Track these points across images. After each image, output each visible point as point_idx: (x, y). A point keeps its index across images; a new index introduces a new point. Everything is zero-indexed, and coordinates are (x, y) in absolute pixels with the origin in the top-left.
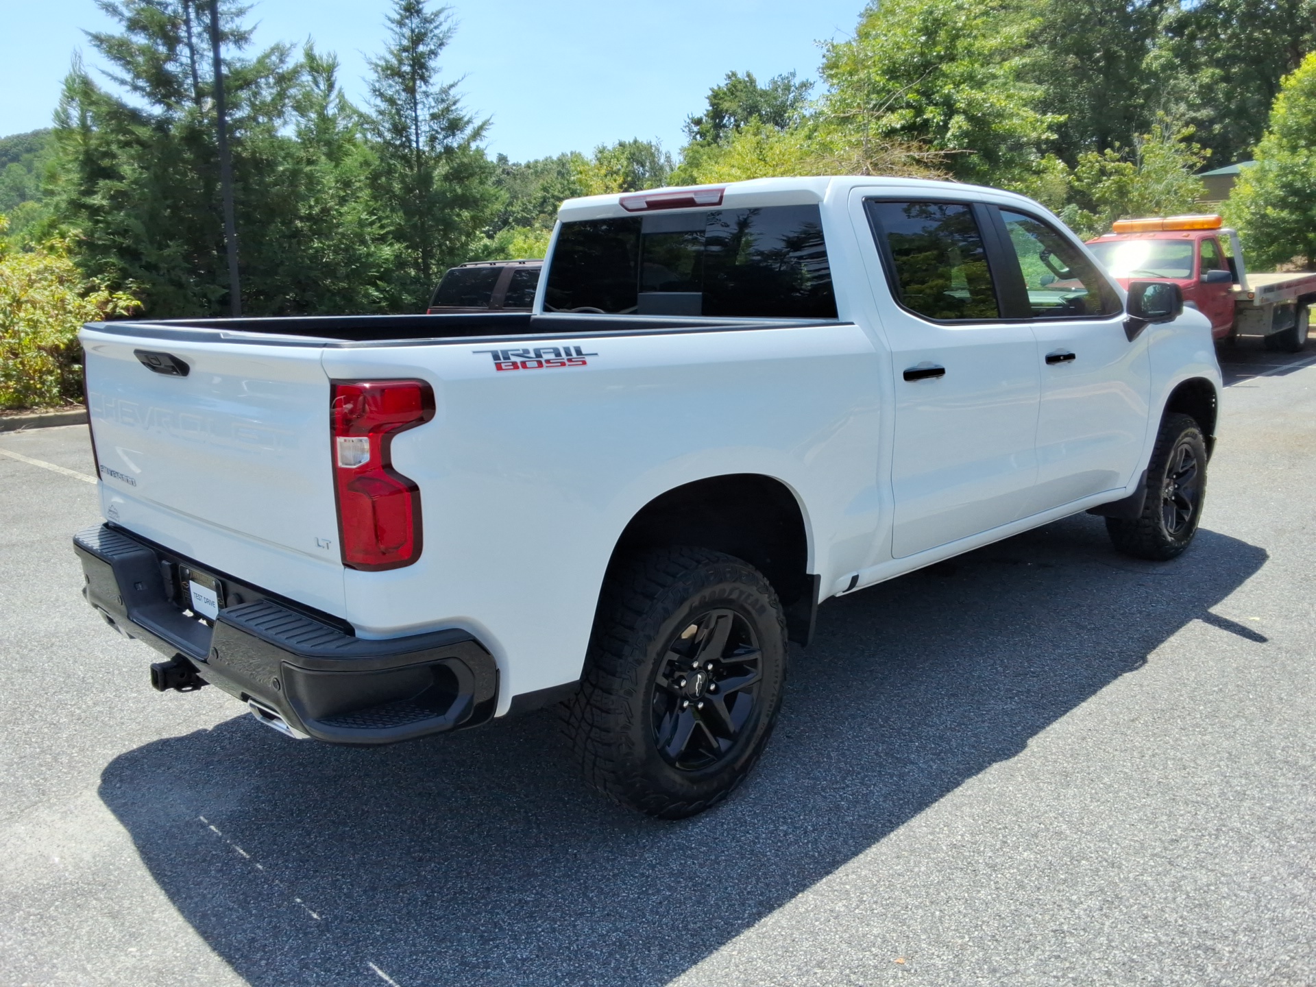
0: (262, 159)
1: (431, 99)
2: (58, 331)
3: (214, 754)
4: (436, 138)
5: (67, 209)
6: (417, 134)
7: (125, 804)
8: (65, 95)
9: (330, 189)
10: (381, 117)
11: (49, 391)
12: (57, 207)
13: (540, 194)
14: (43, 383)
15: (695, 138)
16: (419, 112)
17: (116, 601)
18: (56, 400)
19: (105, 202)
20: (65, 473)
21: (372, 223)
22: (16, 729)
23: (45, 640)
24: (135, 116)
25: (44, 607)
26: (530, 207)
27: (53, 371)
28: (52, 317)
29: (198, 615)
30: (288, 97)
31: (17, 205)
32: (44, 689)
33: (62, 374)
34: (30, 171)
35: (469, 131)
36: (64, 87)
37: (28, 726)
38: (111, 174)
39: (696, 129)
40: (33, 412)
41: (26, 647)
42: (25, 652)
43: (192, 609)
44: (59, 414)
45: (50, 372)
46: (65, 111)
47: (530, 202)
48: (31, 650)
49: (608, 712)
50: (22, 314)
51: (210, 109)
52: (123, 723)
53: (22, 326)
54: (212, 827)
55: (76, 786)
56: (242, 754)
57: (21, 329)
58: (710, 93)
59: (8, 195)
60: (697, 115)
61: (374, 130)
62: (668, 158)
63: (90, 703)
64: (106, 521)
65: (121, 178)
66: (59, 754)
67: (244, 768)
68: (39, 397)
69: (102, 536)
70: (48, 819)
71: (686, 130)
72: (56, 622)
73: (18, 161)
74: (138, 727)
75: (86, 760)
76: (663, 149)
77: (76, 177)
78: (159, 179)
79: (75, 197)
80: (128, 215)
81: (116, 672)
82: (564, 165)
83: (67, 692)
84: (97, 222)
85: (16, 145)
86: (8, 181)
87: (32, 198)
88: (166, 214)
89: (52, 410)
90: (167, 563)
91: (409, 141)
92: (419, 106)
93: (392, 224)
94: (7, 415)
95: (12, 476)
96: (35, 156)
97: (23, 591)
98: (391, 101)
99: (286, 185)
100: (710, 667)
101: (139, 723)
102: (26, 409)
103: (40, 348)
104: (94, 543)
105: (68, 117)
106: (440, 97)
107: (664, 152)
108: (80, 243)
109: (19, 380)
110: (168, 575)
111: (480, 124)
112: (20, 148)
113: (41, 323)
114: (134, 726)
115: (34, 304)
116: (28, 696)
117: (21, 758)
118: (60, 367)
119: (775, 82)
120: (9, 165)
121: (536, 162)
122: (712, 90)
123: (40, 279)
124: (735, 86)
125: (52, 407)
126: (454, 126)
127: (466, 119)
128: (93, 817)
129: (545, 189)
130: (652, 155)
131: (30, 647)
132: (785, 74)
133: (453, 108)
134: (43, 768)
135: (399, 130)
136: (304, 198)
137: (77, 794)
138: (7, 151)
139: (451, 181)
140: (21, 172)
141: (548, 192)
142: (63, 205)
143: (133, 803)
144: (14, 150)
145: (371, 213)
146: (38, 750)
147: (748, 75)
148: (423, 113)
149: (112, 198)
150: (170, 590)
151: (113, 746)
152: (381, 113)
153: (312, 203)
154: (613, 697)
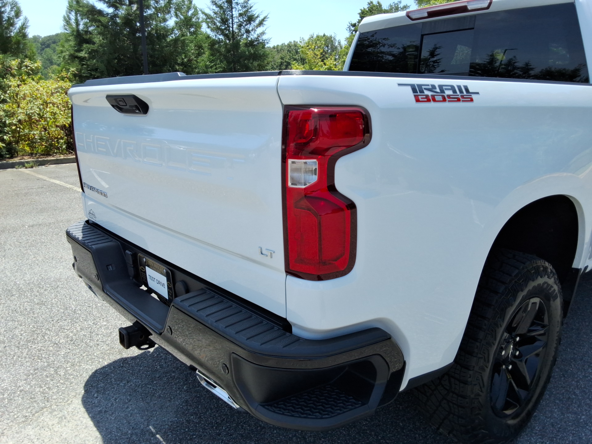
0: (160, 34)
1: (239, 6)
2: (65, 118)
3: (156, 370)
4: (242, 25)
5: (69, 59)
6: (232, 23)
7: (100, 412)
8: (68, 8)
9: (192, 50)
10: (215, 15)
11: (61, 147)
12: (64, 58)
13: (280, 61)
14: (58, 143)
15: (352, 33)
16: (234, 13)
17: (94, 277)
18: (65, 151)
19: (86, 55)
20: (68, 187)
21: (211, 67)
22: (34, 347)
23: (54, 283)
24: (100, 12)
25: (54, 262)
26: (275, 67)
27: (63, 138)
28: (62, 111)
29: (150, 291)
30: (172, 4)
31: (49, 67)
32: (51, 318)
33: (67, 139)
34: (54, 52)
35: (257, 21)
36: (68, 5)
37: (40, 345)
38: (89, 42)
39: (353, 29)
40: (53, 157)
41: (42, 288)
42: (42, 291)
43: (147, 285)
44: (65, 157)
45: (62, 138)
46: (68, 16)
47: (275, 65)
48: (45, 290)
49: (466, 383)
50: (48, 109)
51: (135, 10)
52: (98, 345)
53: (48, 115)
54: (158, 436)
55: (68, 395)
56: (174, 372)
57: (47, 116)
58: (360, 11)
59: (45, 63)
60: (353, 22)
61: (212, 22)
62: (339, 43)
63: (79, 328)
64: (87, 219)
65: (94, 43)
66: (58, 368)
67: (176, 384)
68: (57, 150)
69: (84, 230)
70: (50, 423)
71: (348, 29)
72: (61, 272)
73: (49, 47)
74: (108, 348)
75: (75, 373)
76: (337, 39)
77: (72, 43)
78: (112, 43)
79: (72, 53)
80: (97, 61)
81: (94, 306)
82: (290, 47)
83: (65, 320)
84: (83, 65)
85: (49, 40)
86: (45, 56)
87: (55, 64)
88: (115, 62)
89: (62, 156)
90: (130, 253)
91: (229, 27)
92: (234, 10)
93: (221, 67)
94: (41, 158)
95: (42, 188)
96: (57, 45)
97: (43, 252)
98: (220, 7)
99: (172, 47)
100: (518, 339)
101: (108, 345)
102: (50, 155)
103: (57, 126)
104: (79, 235)
105: (70, 19)
106: (244, 5)
107: (337, 40)
108: (75, 75)
109: (47, 141)
110: (130, 261)
111: (263, 18)
112: (50, 41)
113: (57, 114)
114: (105, 347)
115: (54, 104)
116: (42, 323)
117: (35, 370)
118: (66, 136)
119: (391, 6)
120: (46, 49)
121: (278, 46)
122: (361, 10)
123: (57, 92)
124: (372, 8)
125: (63, 154)
126: (251, 19)
127: (256, 16)
128: (79, 423)
129: (282, 58)
130: (332, 41)
131: (45, 288)
132: (396, 2)
133: (250, 10)
134: (48, 379)
135: (224, 21)
136: (180, 54)
137: (69, 402)
138: (45, 43)
139: (249, 47)
140: (51, 52)
141: (283, 60)
142: (67, 57)
143: (105, 411)
144: (48, 42)
145: (211, 62)
146: (46, 364)
147: (378, 3)
148: (235, 13)
149: (90, 53)
150: (131, 271)
151: (92, 363)
152: (215, 13)
153: (184, 57)
154: (471, 372)
